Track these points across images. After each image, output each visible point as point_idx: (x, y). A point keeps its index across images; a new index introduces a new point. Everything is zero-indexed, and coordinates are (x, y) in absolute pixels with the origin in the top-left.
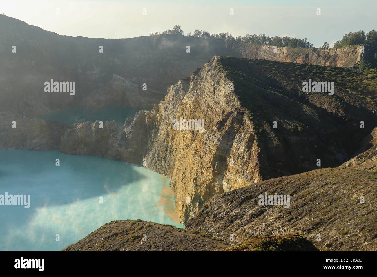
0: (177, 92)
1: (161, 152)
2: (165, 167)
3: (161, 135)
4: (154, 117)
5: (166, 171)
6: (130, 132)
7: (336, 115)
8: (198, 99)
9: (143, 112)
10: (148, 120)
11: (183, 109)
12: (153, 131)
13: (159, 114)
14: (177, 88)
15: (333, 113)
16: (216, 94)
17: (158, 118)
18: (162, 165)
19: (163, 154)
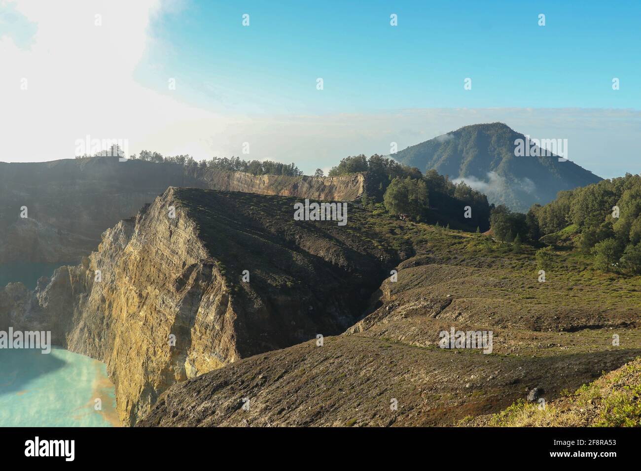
0: (116, 239)
1: (93, 326)
2: (100, 347)
3: (93, 302)
4: (83, 274)
5: (101, 354)
6: (46, 299)
7: (336, 264)
8: (147, 248)
9: (66, 269)
10: (73, 280)
11: (125, 263)
12: (81, 295)
13: (90, 270)
14: (116, 233)
15: (331, 262)
16: (172, 240)
17: (88, 276)
18: (95, 345)
19: (96, 328)
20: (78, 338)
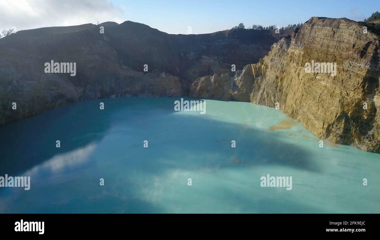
0: (281, 47)
1: (270, 91)
3: (270, 79)
4: (260, 68)
6: (241, 80)
8: (308, 47)
9: (250, 66)
10: (254, 71)
11: (291, 57)
12: (259, 78)
13: (264, 65)
14: (281, 44)
17: (263, 68)
18: (271, 101)
19: (272, 92)
20: (260, 98)
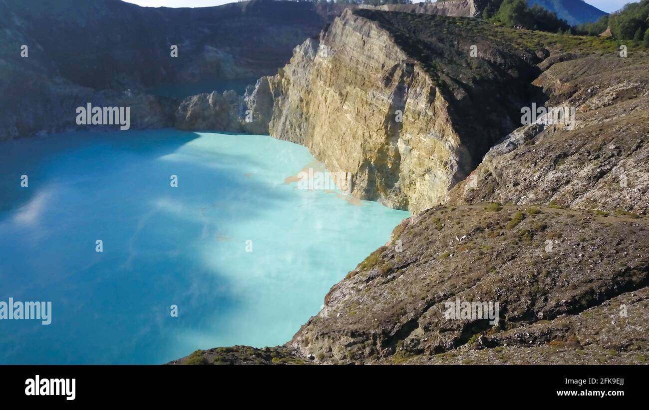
0: (306, 53)
1: (294, 120)
2: (301, 135)
3: (293, 102)
4: (280, 83)
5: (302, 140)
6: (254, 102)
7: (495, 62)
8: (337, 57)
9: (265, 78)
10: (272, 87)
11: (318, 70)
12: (280, 98)
13: (285, 79)
14: (305, 48)
15: (490, 61)
16: (366, 48)
17: (284, 83)
18: (296, 134)
19: (297, 121)
20: (282, 130)
